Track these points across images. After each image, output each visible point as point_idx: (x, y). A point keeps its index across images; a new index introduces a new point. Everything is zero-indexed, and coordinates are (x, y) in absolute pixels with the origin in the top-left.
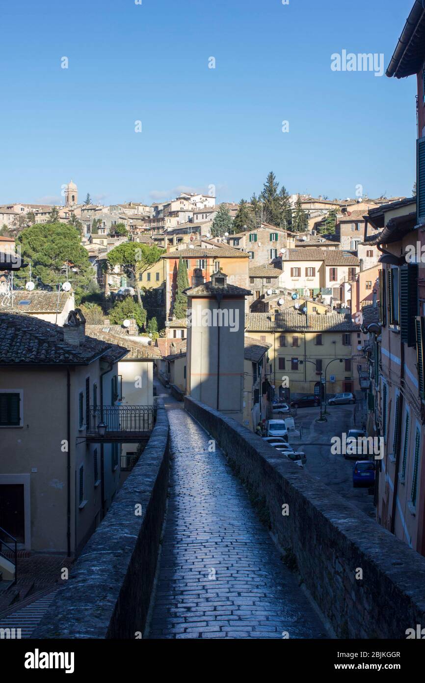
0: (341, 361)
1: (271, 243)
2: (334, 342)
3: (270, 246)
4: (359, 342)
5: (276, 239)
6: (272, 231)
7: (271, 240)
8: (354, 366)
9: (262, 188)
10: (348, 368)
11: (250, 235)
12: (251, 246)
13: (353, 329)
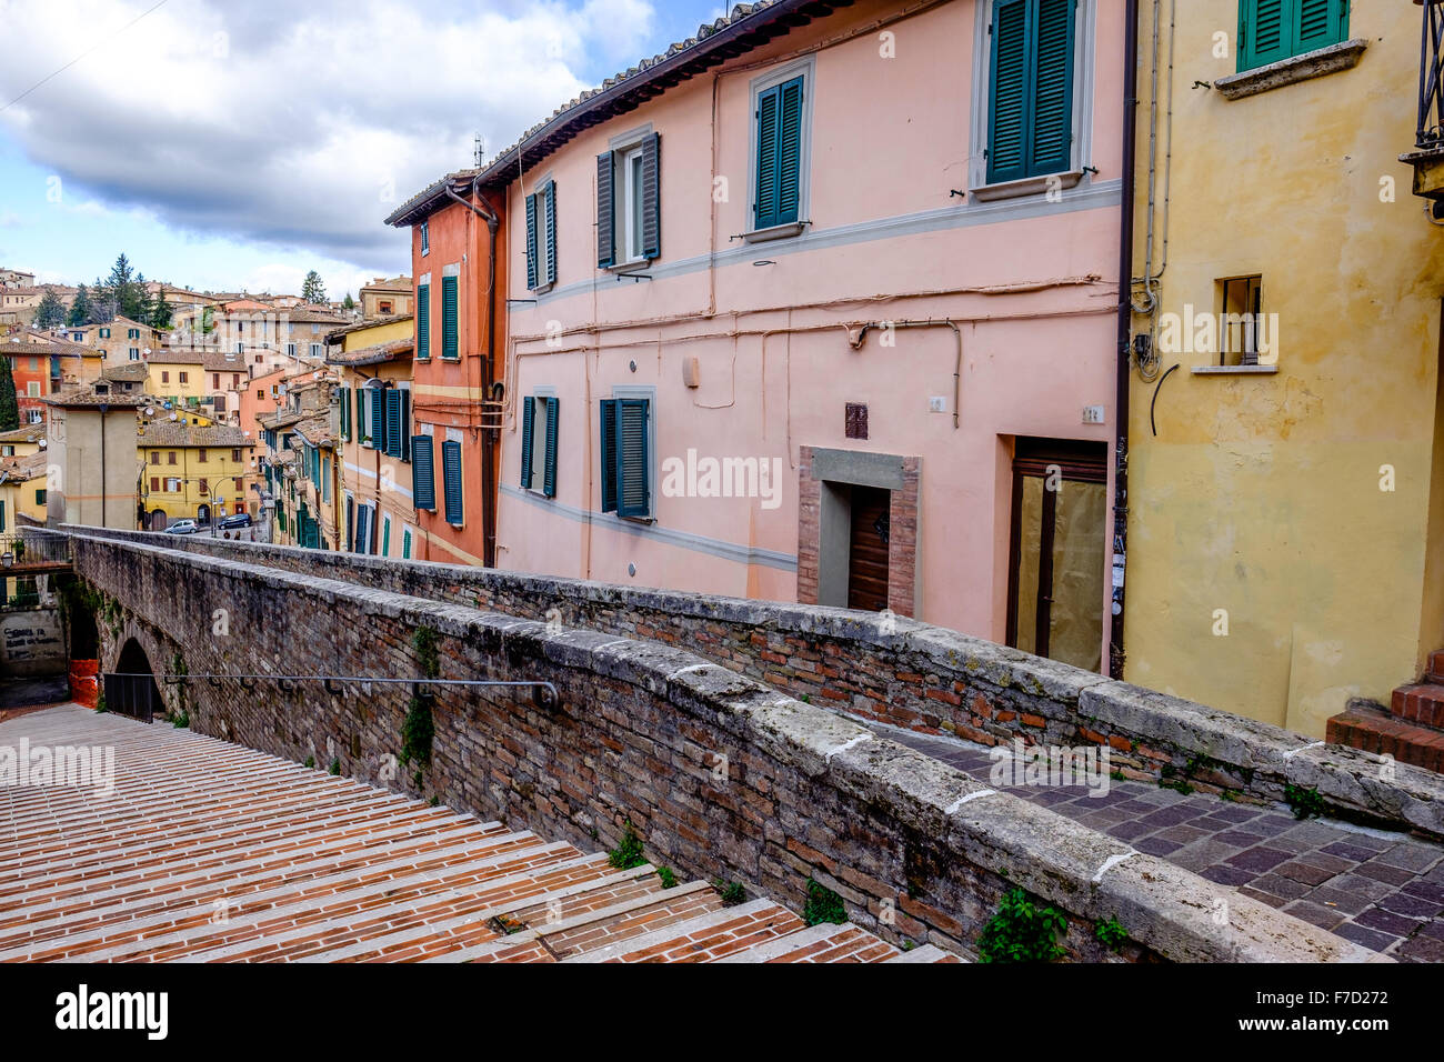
0: (233, 479)
1: (131, 340)
2: (222, 459)
3: (130, 344)
4: (253, 458)
5: (138, 336)
6: (131, 327)
7: (130, 337)
8: (247, 485)
9: (111, 273)
10: (239, 487)
11: (101, 330)
12: (102, 344)
13: (244, 444)
